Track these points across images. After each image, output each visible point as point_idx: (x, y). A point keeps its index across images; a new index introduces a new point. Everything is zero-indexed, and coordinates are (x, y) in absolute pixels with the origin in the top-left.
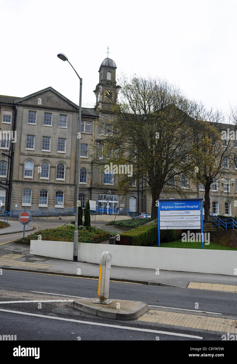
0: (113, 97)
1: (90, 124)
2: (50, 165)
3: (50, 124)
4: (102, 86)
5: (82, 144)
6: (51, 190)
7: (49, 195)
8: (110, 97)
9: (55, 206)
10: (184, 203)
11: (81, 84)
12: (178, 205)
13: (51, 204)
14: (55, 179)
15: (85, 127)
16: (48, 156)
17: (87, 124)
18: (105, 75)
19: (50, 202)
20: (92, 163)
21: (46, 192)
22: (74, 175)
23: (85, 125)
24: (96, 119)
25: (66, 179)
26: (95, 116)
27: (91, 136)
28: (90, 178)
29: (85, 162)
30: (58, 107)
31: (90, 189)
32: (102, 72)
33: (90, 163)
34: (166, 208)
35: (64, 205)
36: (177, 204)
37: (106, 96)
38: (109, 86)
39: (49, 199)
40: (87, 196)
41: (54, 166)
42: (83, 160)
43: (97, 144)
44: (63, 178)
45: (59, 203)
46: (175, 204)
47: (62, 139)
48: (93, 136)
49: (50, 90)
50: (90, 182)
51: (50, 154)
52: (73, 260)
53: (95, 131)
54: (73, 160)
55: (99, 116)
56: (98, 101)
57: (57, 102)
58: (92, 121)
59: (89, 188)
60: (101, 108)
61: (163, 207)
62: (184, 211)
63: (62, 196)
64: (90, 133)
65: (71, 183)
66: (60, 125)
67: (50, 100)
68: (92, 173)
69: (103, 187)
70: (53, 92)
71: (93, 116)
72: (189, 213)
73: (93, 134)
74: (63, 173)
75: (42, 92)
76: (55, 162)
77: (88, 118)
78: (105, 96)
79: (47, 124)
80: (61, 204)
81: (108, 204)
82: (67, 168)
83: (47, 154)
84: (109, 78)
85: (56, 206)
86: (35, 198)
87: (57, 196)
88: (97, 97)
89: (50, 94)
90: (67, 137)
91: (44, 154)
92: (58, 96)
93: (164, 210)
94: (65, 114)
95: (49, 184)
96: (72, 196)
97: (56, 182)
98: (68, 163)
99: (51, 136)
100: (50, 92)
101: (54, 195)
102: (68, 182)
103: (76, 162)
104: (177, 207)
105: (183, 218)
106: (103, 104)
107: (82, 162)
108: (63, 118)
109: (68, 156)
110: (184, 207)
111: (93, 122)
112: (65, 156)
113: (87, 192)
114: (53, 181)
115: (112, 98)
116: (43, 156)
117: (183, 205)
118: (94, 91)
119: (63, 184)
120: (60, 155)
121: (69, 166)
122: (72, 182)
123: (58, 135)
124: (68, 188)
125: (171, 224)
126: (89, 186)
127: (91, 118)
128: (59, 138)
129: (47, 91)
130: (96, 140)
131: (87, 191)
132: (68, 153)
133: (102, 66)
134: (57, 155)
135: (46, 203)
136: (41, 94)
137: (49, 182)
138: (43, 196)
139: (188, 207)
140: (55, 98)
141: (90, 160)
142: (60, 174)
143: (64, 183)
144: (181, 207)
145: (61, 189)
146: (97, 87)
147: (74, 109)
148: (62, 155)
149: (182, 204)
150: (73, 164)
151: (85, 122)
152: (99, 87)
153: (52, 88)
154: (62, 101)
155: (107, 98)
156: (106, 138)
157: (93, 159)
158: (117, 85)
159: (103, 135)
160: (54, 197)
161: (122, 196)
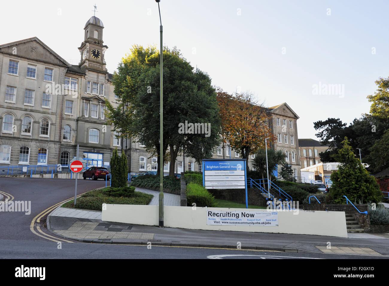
0: (100, 56)
1: (76, 81)
2: (32, 121)
3: (34, 76)
4: (89, 43)
5: (67, 100)
6: (33, 147)
7: (31, 152)
8: (96, 55)
9: (37, 164)
11: (161, 32)
12: (222, 165)
13: (33, 162)
14: (38, 135)
15: (70, 83)
16: (31, 110)
17: (73, 81)
18: (92, 33)
19: (32, 159)
20: (77, 120)
21: (28, 149)
22: (59, 132)
23: (70, 81)
24: (83, 76)
25: (50, 136)
26: (82, 74)
28: (74, 136)
29: (70, 119)
30: (44, 60)
31: (75, 147)
32: (88, 29)
33: (75, 120)
34: (212, 167)
35: (48, 163)
37: (93, 55)
38: (96, 44)
39: (30, 156)
40: (71, 154)
41: (37, 121)
42: (68, 117)
43: (83, 102)
44: (47, 134)
45: (42, 161)
46: (220, 164)
48: (79, 93)
49: (35, 40)
50: (74, 140)
51: (33, 108)
52: (158, 225)
53: (81, 89)
54: (58, 116)
55: (86, 73)
56: (84, 58)
57: (42, 54)
58: (78, 78)
59: (73, 145)
60: (87, 66)
61: (208, 167)
63: (45, 153)
65: (55, 140)
66: (45, 78)
67: (35, 51)
68: (77, 130)
69: (88, 145)
70: (38, 43)
71: (80, 73)
72: (233, 173)
74: (47, 129)
75: (26, 41)
76: (38, 117)
77: (75, 74)
78: (92, 54)
79: (31, 76)
80: (44, 161)
82: (52, 124)
83: (30, 108)
84: (96, 36)
85: (39, 164)
86: (15, 155)
87: (39, 153)
88: (82, 54)
89: (34, 44)
91: (26, 108)
92: (44, 48)
93: (209, 169)
94: (51, 67)
95: (32, 140)
96: (56, 153)
97: (40, 139)
98: (53, 119)
99: (35, 89)
100: (35, 43)
101: (37, 152)
102: (52, 139)
103: (62, 118)
105: (228, 178)
106: (90, 62)
107: (66, 118)
108: (48, 72)
109: (54, 112)
110: (229, 167)
111: (80, 79)
112: (50, 111)
113: (71, 150)
114: (36, 137)
115: (99, 58)
116: (26, 110)
118: (79, 48)
119: (47, 141)
120: (45, 110)
121: (54, 122)
122: (57, 139)
123: (43, 89)
124: (52, 145)
125: (216, 184)
126: (73, 143)
127: (77, 75)
128: (44, 92)
129: (32, 41)
130: (82, 98)
131: (71, 148)
132: (53, 109)
133: (88, 24)
134: (41, 110)
135: (27, 161)
136: (24, 43)
137: (31, 138)
138: (24, 153)
139: (232, 167)
140: (41, 49)
141: (75, 117)
142: (45, 131)
143: (48, 139)
144: (226, 167)
145: (45, 146)
146: (83, 44)
147: (62, 64)
148: (47, 111)
150: (58, 120)
151: (70, 78)
152: (85, 45)
153: (37, 39)
154: (48, 54)
155: (94, 56)
156: (92, 96)
157: (78, 116)
158: (104, 44)
159: (89, 93)
160: (36, 154)
161: (107, 154)
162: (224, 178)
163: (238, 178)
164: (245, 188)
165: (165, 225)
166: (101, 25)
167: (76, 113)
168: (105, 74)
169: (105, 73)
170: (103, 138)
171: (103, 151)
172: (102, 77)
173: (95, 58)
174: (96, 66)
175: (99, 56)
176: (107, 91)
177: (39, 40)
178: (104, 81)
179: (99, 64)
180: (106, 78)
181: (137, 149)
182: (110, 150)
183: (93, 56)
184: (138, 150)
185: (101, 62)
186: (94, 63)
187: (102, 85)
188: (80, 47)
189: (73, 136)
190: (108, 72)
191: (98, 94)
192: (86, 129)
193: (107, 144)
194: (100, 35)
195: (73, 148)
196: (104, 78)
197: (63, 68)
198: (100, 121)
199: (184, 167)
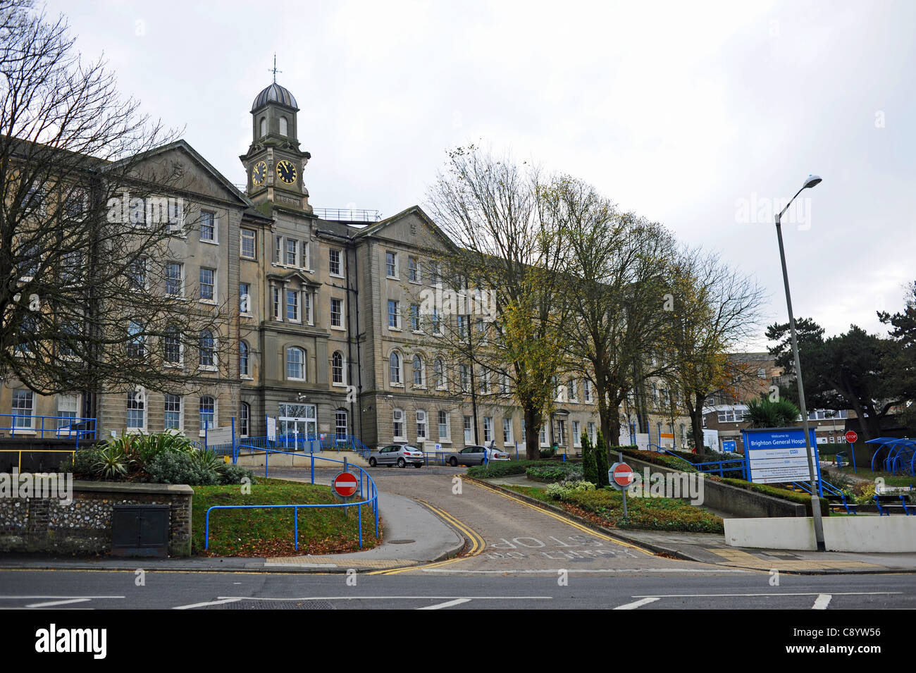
0: (295, 176)
1: (252, 238)
2: (183, 333)
4: (275, 149)
6: (190, 395)
7: (184, 406)
8: (288, 176)
9: (199, 433)
10: (787, 436)
12: (778, 439)
13: (190, 428)
14: (197, 368)
15: (241, 242)
16: (179, 309)
17: (246, 237)
18: (275, 124)
19: (189, 423)
20: (262, 330)
21: (178, 399)
22: (235, 357)
23: (241, 237)
24: (266, 225)
25: (218, 368)
26: (267, 220)
27: (256, 264)
28: (257, 365)
29: (247, 327)
30: (199, 192)
31: (260, 390)
32: (264, 115)
33: (257, 328)
34: (760, 444)
36: (776, 436)
37: (280, 174)
38: (286, 150)
39: (186, 417)
40: (253, 408)
41: (194, 334)
42: (247, 322)
43: (270, 286)
44: (211, 363)
46: (773, 436)
47: (206, 269)
48: (261, 265)
49: (182, 148)
50: (257, 375)
52: (817, 549)
53: (264, 254)
54: (233, 322)
55: (274, 219)
56: (257, 182)
57: (195, 180)
58: (256, 231)
59: (256, 387)
60: (273, 200)
61: (753, 443)
62: (788, 450)
63: (212, 408)
64: (253, 258)
65: (231, 377)
66: (203, 235)
67: (181, 172)
68: (261, 353)
69: (287, 386)
70: (187, 152)
71: (262, 219)
72: (796, 452)
73: (261, 260)
75: (164, 150)
76: (194, 324)
77: (250, 222)
78: (279, 172)
81: (296, 424)
82: (221, 341)
83: (177, 304)
84: (283, 130)
85: (202, 433)
86: (155, 415)
87: (201, 407)
88: (250, 172)
89: (179, 158)
90: (218, 266)
91: (170, 303)
92: (199, 165)
93: (756, 448)
94: (212, 209)
95: (186, 378)
96: (234, 408)
97: (201, 375)
98: (224, 328)
99: (185, 260)
100: (180, 153)
101: (197, 406)
102: (224, 375)
103: (239, 326)
104: (777, 443)
105: (788, 462)
106: (276, 192)
108: (207, 220)
109: (223, 312)
110: (788, 442)
111: (260, 232)
112: (215, 311)
113: (253, 397)
114: (193, 372)
115: (293, 180)
116: (170, 310)
117: (785, 439)
118: (243, 158)
119: (215, 380)
120: (205, 309)
121: (225, 336)
122: (233, 375)
123: (199, 261)
124: (226, 389)
125: (770, 473)
126: (255, 383)
127: (256, 223)
128: (202, 268)
129: (174, 150)
130: (268, 276)
131: (253, 394)
132: (222, 305)
133: (264, 103)
134: (200, 308)
135: (179, 427)
136: (160, 154)
137: (184, 373)
138: (171, 408)
139: (794, 441)
140: (191, 167)
141: (257, 321)
142: (207, 357)
143: (217, 376)
144: (783, 442)
145: (212, 391)
146: (252, 148)
147: (235, 199)
148: (210, 309)
149: (784, 436)
150: (232, 331)
151: (244, 232)
152: (264, 151)
153: (186, 143)
154: (205, 178)
155: (283, 178)
156: (287, 271)
157: (262, 320)
158: (302, 149)
159: (282, 266)
160: (197, 411)
161: (324, 406)
166: (294, 106)
167: (257, 312)
168: (310, 220)
169: (310, 217)
170: (313, 369)
171: (318, 398)
172: (302, 229)
173: (285, 181)
174: (291, 202)
175: (293, 178)
176: (314, 258)
177: (189, 146)
178: (308, 236)
179: (294, 197)
180: (313, 228)
181: (387, 393)
182: (329, 397)
183: (281, 177)
184: (390, 393)
185: (297, 190)
186: (285, 195)
187: (305, 244)
188: (245, 154)
189: (255, 365)
190: (315, 213)
191: (297, 266)
192: (280, 349)
193: (322, 382)
194: (292, 127)
195: (255, 395)
196: (306, 229)
197: (233, 211)
198: (306, 329)
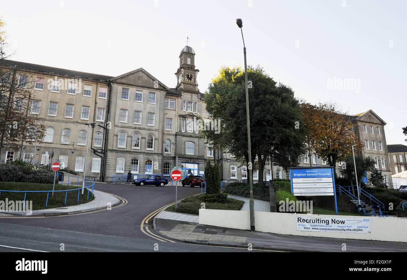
1: (174, 102)
2: (140, 137)
3: (141, 100)
4: (184, 69)
5: (167, 118)
6: (142, 159)
7: (140, 163)
8: (190, 78)
9: (145, 173)
11: (245, 53)
12: (310, 173)
13: (141, 171)
14: (145, 149)
15: (169, 104)
16: (139, 128)
17: (171, 101)
18: (186, 60)
19: (141, 169)
20: (176, 135)
21: (137, 160)
22: (161, 145)
23: (169, 102)
24: (179, 97)
25: (154, 149)
26: (179, 95)
27: (175, 111)
28: (174, 149)
29: (170, 134)
30: (148, 86)
31: (174, 158)
32: (183, 57)
33: (174, 135)
34: (299, 175)
35: (153, 172)
36: (309, 171)
37: (187, 78)
38: (189, 69)
39: (139, 167)
40: (172, 165)
41: (144, 137)
42: (168, 133)
43: (180, 119)
44: (152, 147)
45: (148, 170)
46: (307, 171)
47: (151, 113)
48: (177, 112)
49: (141, 71)
50: (174, 152)
51: (141, 127)
52: (250, 230)
53: (178, 108)
54: (161, 132)
55: (182, 94)
56: (180, 82)
57: (147, 81)
58: (175, 99)
59: (173, 157)
60: (183, 88)
61: (295, 175)
63: (151, 164)
64: (174, 109)
65: (159, 153)
66: (150, 101)
67: (141, 79)
68: (176, 144)
69: (185, 157)
70: (143, 72)
71: (177, 94)
72: (321, 180)
73: (177, 110)
74: (152, 143)
75: (134, 72)
76: (145, 133)
77: (173, 96)
78: (186, 77)
79: (138, 100)
80: (150, 171)
82: (156, 139)
83: (138, 126)
84: (189, 62)
85: (146, 173)
86: (127, 166)
87: (146, 164)
88: (178, 78)
89: (141, 74)
90: (155, 112)
91: (135, 126)
92: (148, 76)
93: (297, 177)
94: (154, 92)
95: (140, 153)
96: (160, 164)
97: (146, 152)
98: (157, 135)
99: (142, 110)
100: (141, 73)
101: (145, 163)
102: (156, 152)
103: (163, 134)
105: (316, 185)
106: (185, 85)
107: (167, 134)
108: (152, 96)
109: (157, 129)
111: (177, 99)
112: (154, 128)
113: (172, 161)
114: (143, 151)
115: (192, 80)
116: (135, 128)
117: (315, 173)
118: (176, 74)
119: (152, 153)
120: (149, 128)
121: (157, 137)
122: (160, 152)
123: (148, 110)
124: (156, 157)
125: (304, 191)
126: (173, 155)
127: (175, 96)
128: (149, 113)
129: (139, 71)
130: (179, 116)
131: (172, 159)
132: (156, 126)
133: (183, 53)
134: (147, 127)
135: (137, 170)
136: (133, 73)
137: (139, 151)
138: (135, 164)
139: (320, 174)
140: (145, 77)
141: (174, 132)
142: (150, 145)
143: (153, 152)
144: (313, 175)
145: (150, 157)
146: (178, 70)
147: (162, 87)
148: (151, 128)
150: (160, 136)
151: (169, 99)
152: (181, 70)
153: (143, 69)
155: (188, 80)
156: (187, 113)
157: (177, 131)
158: (196, 68)
159: (185, 111)
160: (144, 165)
161: (201, 164)
162: (312, 186)
163: (326, 185)
164: (333, 195)
165: (256, 229)
166: (193, 53)
167: (175, 130)
168: (198, 94)
169: (198, 93)
170: (198, 150)
171: (199, 161)
172: (195, 97)
173: (189, 80)
174: (190, 87)
175: (192, 79)
176: (199, 108)
177: (144, 70)
178: (197, 100)
179: (192, 86)
180: (199, 97)
181: (227, 159)
182: (204, 161)
183: (187, 79)
184: (229, 159)
185: (194, 83)
186: (188, 85)
187: (196, 103)
188: (176, 72)
189: (173, 149)
190: (200, 92)
191: (192, 112)
192: (183, 142)
193: (201, 155)
194: (193, 61)
195: (173, 160)
196: (196, 97)
197: (163, 92)
198: (195, 135)
199: (272, 175)
